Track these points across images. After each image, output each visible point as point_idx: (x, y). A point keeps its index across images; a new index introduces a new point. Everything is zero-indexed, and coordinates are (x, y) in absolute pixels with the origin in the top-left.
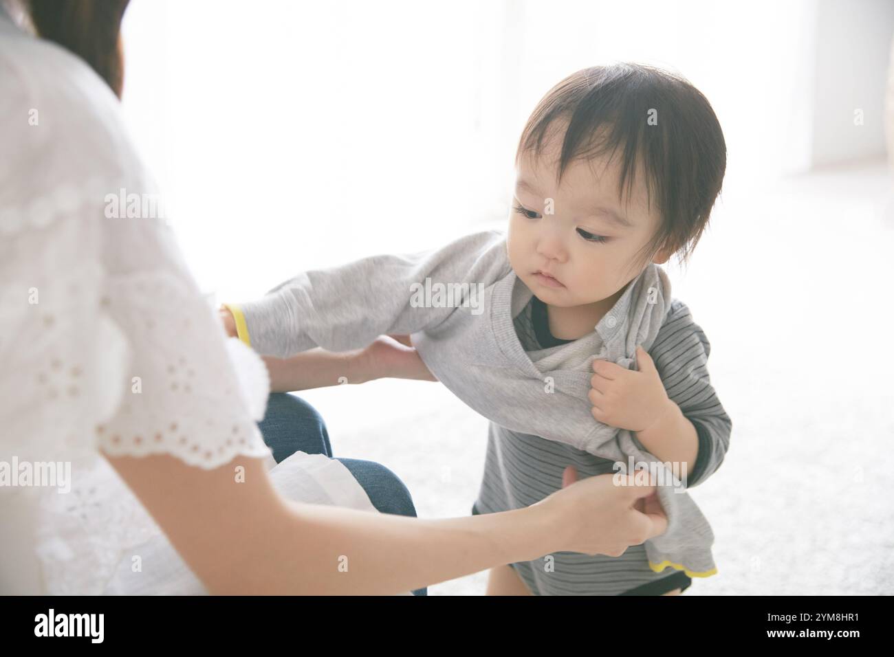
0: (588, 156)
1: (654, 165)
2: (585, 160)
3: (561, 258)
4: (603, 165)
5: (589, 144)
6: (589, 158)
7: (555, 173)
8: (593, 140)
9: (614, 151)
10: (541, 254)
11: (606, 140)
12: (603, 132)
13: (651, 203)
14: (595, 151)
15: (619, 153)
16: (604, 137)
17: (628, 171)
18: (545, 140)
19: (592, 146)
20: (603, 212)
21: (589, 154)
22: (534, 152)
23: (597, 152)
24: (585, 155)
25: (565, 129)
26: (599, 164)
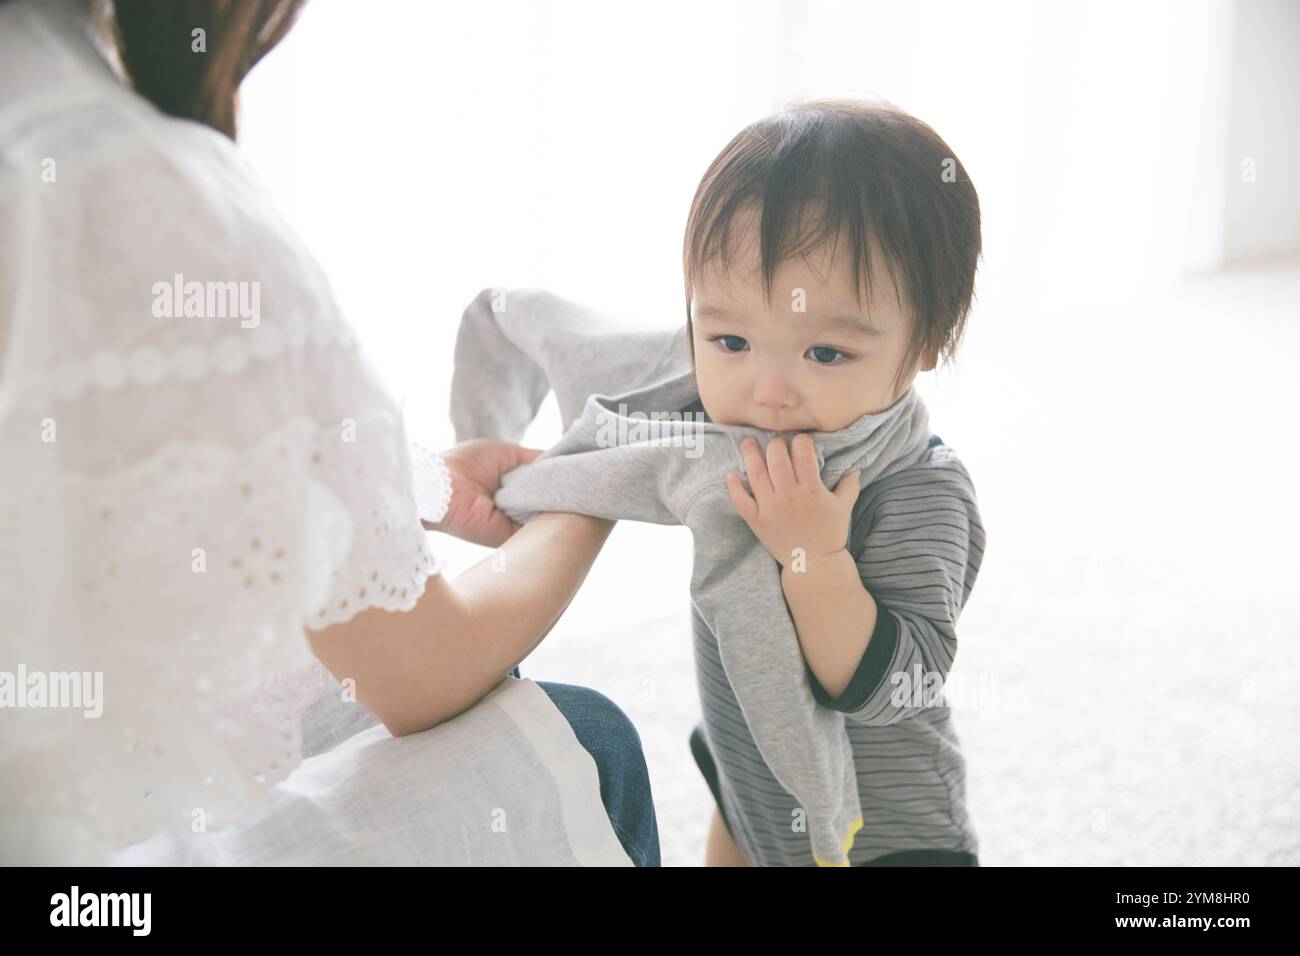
0: (801, 252)
1: (893, 244)
2: (798, 259)
3: (790, 403)
4: (827, 261)
5: (798, 235)
6: (803, 255)
7: (759, 285)
8: (802, 228)
9: (837, 239)
10: (762, 404)
11: (819, 225)
12: (813, 214)
13: (901, 295)
14: (809, 242)
15: (844, 239)
16: (815, 221)
17: (861, 263)
18: (732, 243)
19: (804, 236)
20: (841, 323)
21: (802, 247)
22: (719, 263)
23: (813, 245)
24: (797, 251)
25: (757, 223)
26: (820, 259)
